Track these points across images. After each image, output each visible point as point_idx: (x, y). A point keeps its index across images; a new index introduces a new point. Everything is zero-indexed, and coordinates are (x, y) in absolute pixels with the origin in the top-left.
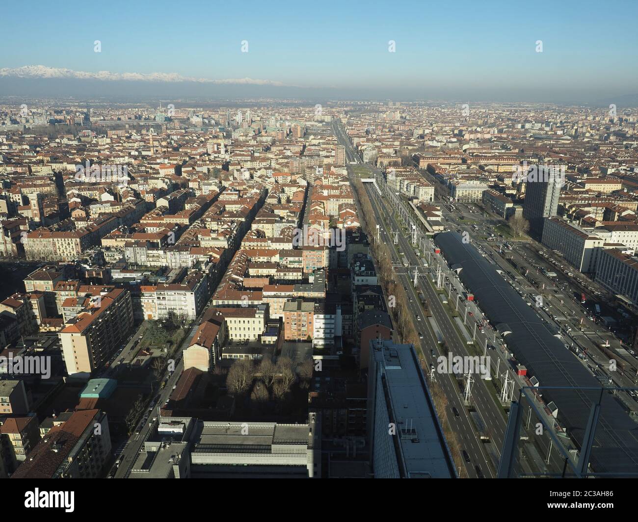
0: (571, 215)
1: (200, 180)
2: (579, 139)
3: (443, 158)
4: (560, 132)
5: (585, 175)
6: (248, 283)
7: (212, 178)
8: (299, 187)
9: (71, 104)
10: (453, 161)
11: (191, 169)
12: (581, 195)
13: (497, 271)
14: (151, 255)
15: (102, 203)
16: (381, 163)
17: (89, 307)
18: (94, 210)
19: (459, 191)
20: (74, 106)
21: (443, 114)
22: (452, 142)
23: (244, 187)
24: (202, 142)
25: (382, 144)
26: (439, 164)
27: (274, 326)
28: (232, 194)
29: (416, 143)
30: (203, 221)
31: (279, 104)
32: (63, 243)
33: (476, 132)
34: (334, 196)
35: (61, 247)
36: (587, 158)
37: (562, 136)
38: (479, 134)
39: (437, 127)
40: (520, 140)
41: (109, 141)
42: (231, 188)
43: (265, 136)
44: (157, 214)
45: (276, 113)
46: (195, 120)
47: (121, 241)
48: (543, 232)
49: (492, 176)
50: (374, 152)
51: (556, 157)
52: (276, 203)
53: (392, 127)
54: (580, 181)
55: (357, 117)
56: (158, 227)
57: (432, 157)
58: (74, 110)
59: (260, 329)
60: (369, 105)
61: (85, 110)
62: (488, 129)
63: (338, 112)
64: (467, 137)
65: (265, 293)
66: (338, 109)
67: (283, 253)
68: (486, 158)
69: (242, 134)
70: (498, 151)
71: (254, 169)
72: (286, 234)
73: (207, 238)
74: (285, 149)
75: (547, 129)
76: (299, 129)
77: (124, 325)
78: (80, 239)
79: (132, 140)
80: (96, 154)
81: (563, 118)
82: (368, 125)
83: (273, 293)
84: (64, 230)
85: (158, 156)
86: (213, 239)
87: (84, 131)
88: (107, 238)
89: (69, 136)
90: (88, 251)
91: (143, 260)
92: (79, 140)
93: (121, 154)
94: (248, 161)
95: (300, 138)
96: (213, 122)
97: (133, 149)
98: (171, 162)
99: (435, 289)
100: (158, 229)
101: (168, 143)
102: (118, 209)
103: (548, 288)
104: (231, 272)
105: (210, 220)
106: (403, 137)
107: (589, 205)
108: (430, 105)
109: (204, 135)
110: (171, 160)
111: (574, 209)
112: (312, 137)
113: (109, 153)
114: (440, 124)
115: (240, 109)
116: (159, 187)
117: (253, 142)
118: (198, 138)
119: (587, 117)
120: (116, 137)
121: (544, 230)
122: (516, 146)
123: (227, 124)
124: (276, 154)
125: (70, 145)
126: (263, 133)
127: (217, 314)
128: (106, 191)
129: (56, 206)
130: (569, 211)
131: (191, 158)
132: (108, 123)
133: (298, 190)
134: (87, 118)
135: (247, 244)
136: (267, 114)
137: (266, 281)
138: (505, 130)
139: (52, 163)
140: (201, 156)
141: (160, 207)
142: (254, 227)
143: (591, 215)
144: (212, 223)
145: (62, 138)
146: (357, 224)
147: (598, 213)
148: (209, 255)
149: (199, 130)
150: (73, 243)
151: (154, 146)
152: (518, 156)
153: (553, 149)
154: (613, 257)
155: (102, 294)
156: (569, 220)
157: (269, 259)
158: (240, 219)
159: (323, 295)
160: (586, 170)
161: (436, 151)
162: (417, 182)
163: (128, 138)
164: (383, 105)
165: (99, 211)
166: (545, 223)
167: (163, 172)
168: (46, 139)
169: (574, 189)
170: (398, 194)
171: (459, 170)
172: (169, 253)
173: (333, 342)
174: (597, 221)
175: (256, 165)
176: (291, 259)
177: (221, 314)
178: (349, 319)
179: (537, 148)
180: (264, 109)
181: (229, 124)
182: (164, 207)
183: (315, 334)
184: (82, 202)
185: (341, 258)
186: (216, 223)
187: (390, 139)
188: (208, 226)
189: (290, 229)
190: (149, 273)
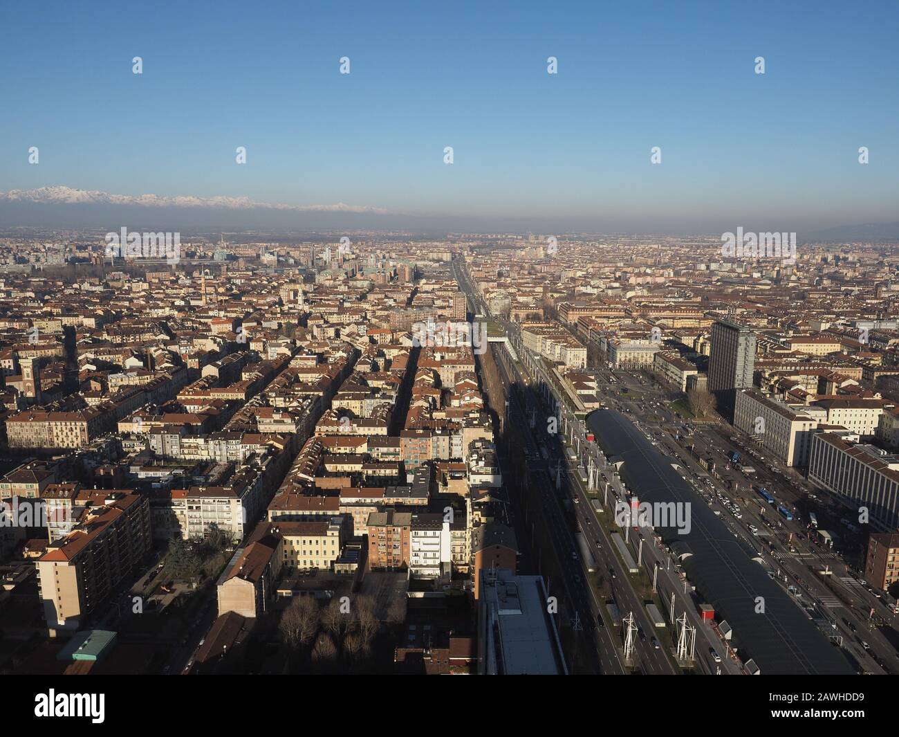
0: (773, 386)
1: (264, 340)
2: (782, 283)
3: (599, 309)
4: (756, 275)
5: (791, 333)
6: (324, 483)
7: (282, 337)
8: (402, 348)
9: (100, 237)
10: (613, 313)
11: (255, 324)
12: (785, 359)
13: (673, 465)
14: (187, 445)
15: (125, 371)
16: (517, 316)
17: (86, 522)
18: (113, 381)
19: (621, 354)
21: (601, 251)
22: (612, 288)
23: (326, 348)
24: (274, 287)
25: (519, 290)
27: (353, 547)
28: (308, 359)
29: (565, 288)
30: (264, 397)
31: (383, 238)
32: (64, 428)
33: (646, 274)
34: (449, 362)
35: (59, 434)
36: (793, 309)
37: (760, 280)
38: (649, 277)
39: (592, 267)
40: (703, 286)
41: (146, 286)
42: (307, 350)
43: (361, 280)
44: (203, 387)
45: (378, 249)
46: (267, 258)
47: (147, 425)
48: (736, 411)
49: (665, 334)
50: (507, 301)
51: (752, 308)
52: (369, 371)
53: (533, 268)
54: (784, 340)
55: (486, 254)
56: (201, 405)
57: (584, 309)
59: (333, 552)
60: (503, 239)
62: (661, 271)
63: (461, 248)
64: (633, 280)
65: (343, 500)
66: (462, 244)
67: (374, 441)
68: (657, 309)
69: (329, 277)
70: (673, 300)
71: (342, 325)
72: (379, 414)
73: (268, 420)
74: (386, 297)
75: (740, 270)
76: (407, 270)
77: (137, 548)
78: (88, 422)
79: (179, 285)
80: (127, 304)
82: (500, 266)
83: (354, 500)
84: (68, 411)
85: (212, 306)
86: (276, 422)
87: (113, 273)
88: (127, 421)
89: (92, 280)
90: (97, 440)
91: (174, 452)
92: (106, 285)
93: (161, 304)
94: (334, 313)
95: (407, 282)
96: (291, 261)
97: (179, 298)
98: (229, 315)
99: (586, 492)
100: (200, 407)
101: (227, 290)
102: (147, 379)
103: (743, 489)
104: (297, 469)
105: (274, 395)
106: (547, 282)
107: (797, 373)
108: (584, 240)
109: (278, 279)
110: (229, 312)
111: (776, 378)
112: (424, 281)
113: (144, 303)
114: (597, 265)
115: (330, 244)
116: (208, 349)
117: (343, 288)
118: (269, 282)
120: (157, 281)
121: (736, 407)
122: (697, 292)
123: (310, 263)
124: (374, 303)
125: (93, 292)
126: (358, 276)
127: (272, 532)
128: (133, 354)
129: (60, 375)
130: (770, 381)
131: (255, 310)
132: (149, 262)
133: (400, 353)
135: (324, 428)
136: (367, 250)
137: (346, 483)
138: (683, 272)
139: (63, 315)
140: (270, 306)
141: (206, 378)
142: (336, 404)
143: (799, 387)
144: (277, 399)
145: (83, 282)
146: (478, 401)
147: (810, 383)
148: (268, 445)
149: (272, 272)
150: (78, 428)
151: (207, 294)
152: (700, 307)
153: (748, 297)
154: (830, 444)
155: (108, 502)
156: (770, 394)
157: (353, 449)
158: (316, 393)
159: (426, 502)
160: (792, 325)
161: (591, 300)
162: (563, 342)
163: (173, 282)
164: (522, 239)
165: (121, 383)
166: (737, 398)
167: (215, 329)
168: (61, 283)
169: (776, 351)
170: (538, 358)
171: (620, 326)
172: (211, 443)
173: (438, 571)
174: (809, 394)
175: (345, 318)
176: (384, 450)
177: (277, 531)
178: (461, 537)
179: (726, 296)
180: (362, 244)
181: (313, 264)
182: (212, 376)
183: (413, 560)
184: (98, 370)
185: (454, 448)
186: (282, 399)
187: (529, 284)
188: (271, 404)
189: (384, 406)
190: (181, 472)
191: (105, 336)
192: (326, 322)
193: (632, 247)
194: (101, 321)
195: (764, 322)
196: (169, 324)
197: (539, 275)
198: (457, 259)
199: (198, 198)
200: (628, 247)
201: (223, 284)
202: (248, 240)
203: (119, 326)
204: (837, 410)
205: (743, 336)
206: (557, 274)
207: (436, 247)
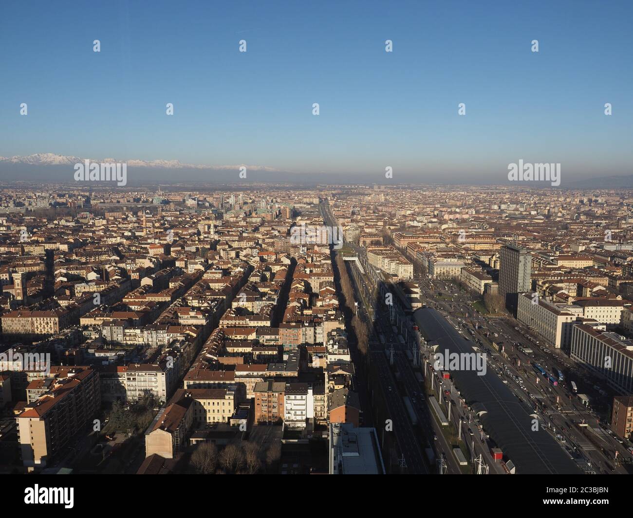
0: (544, 291)
1: (186, 260)
2: (551, 218)
3: (422, 237)
4: (533, 213)
5: (558, 253)
6: (225, 361)
7: (198, 257)
8: (283, 265)
9: (75, 188)
10: (432, 240)
11: (180, 248)
12: (553, 272)
13: (473, 347)
14: (129, 334)
15: (87, 282)
16: (364, 242)
17: (54, 389)
18: (79, 288)
19: (437, 268)
20: (78, 190)
21: (425, 197)
22: (431, 222)
23: (229, 265)
24: (194, 223)
25: (366, 224)
26: (418, 243)
27: (244, 407)
28: (216, 273)
29: (398, 223)
30: (184, 300)
31: (272, 188)
32: (42, 322)
33: (456, 213)
34: (315, 275)
35: (39, 326)
36: (559, 236)
37: (536, 216)
38: (458, 215)
39: (418, 208)
40: (496, 220)
41: (104, 222)
42: (215, 267)
43: (255, 217)
44: (142, 293)
45: (267, 196)
46: (190, 202)
47: (100, 320)
48: (518, 308)
49: (468, 254)
50: (357, 232)
51: (530, 236)
52: (259, 281)
53: (376, 209)
54: (553, 258)
55: (344, 199)
56: (140, 305)
57: (412, 237)
58: (76, 193)
59: (230, 411)
60: (356, 189)
61: (87, 194)
62: (467, 210)
63: (326, 195)
64: (446, 217)
65: (238, 373)
66: (327, 192)
67: (260, 331)
68: (463, 237)
69: (233, 215)
70: (475, 230)
71: (241, 249)
72: (265, 312)
73: (186, 316)
74: (273, 229)
75: (522, 209)
76: (288, 210)
78: (59, 318)
79: (128, 221)
80: (91, 234)
81: (536, 199)
82: (354, 207)
83: (245, 373)
84: (46, 310)
85: (150, 236)
86: (192, 317)
87: (82, 213)
88: (86, 317)
89: (67, 218)
90: (65, 330)
91: (119, 339)
92: (77, 222)
93: (115, 235)
94: (235, 240)
95: (288, 219)
96: (207, 204)
97: (127, 230)
98: (161, 242)
99: (412, 367)
100: (139, 307)
101: (161, 224)
102: (102, 287)
103: (524, 365)
104: (205, 351)
105: (191, 298)
106: (386, 218)
107: (561, 281)
109: (197, 217)
110: (162, 240)
111: (547, 285)
112: (299, 218)
113: (103, 234)
114: (421, 206)
115: (234, 192)
116: (146, 266)
117: (243, 223)
118: (191, 219)
119: (558, 198)
120: (113, 218)
121: (518, 306)
122: (491, 225)
123: (220, 206)
124: (264, 234)
125: (67, 226)
126: (254, 215)
127: (186, 396)
128: (93, 270)
129: (41, 285)
130: (543, 287)
131: (180, 238)
132: (107, 205)
133: (281, 269)
134: (88, 200)
135: (226, 322)
136: (260, 197)
137: (240, 361)
138: (482, 210)
139: (45, 243)
140: (191, 236)
141: (144, 286)
142: (235, 305)
143: (563, 291)
144: (193, 301)
145: (61, 219)
146: (335, 302)
147: (571, 289)
148: (186, 334)
149: (193, 212)
150: (52, 322)
151: (147, 227)
152: (494, 235)
153: (527, 228)
154: (585, 332)
155: (70, 375)
156: (542, 297)
157: (246, 337)
158: (221, 297)
159: (296, 374)
160: (558, 247)
161: (416, 231)
162: (397, 260)
163: (123, 219)
164: (369, 189)
165: (84, 290)
166: (519, 299)
167: (152, 252)
168: (45, 220)
169: (547, 266)
170: (379, 271)
171: (437, 249)
172: (146, 332)
173: (304, 425)
174: (570, 296)
175: (243, 244)
176: (268, 337)
177: (190, 395)
178: (321, 400)
179: (512, 228)
180: (257, 192)
181: (222, 207)
182: (148, 285)
183: (286, 416)
184: (68, 281)
185: (317, 336)
186: (197, 301)
187: (373, 219)
188: (189, 304)
189: (269, 306)
190: (123, 353)
191: (74, 257)
192: (230, 247)
193: (446, 194)
194: (72, 247)
195: (539, 246)
196: (120, 249)
197: (381, 213)
198: (323, 202)
199: (143, 161)
200: (443, 194)
201: (159, 221)
202: (178, 190)
203: (84, 250)
204: (590, 308)
205: (522, 255)
206: (393, 212)
207: (309, 194)
